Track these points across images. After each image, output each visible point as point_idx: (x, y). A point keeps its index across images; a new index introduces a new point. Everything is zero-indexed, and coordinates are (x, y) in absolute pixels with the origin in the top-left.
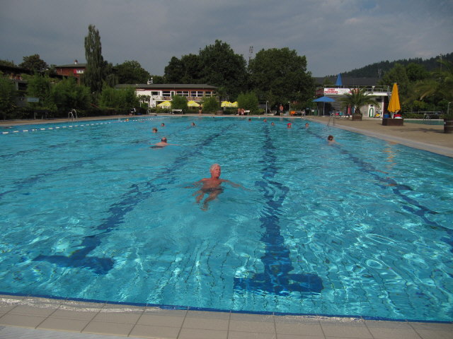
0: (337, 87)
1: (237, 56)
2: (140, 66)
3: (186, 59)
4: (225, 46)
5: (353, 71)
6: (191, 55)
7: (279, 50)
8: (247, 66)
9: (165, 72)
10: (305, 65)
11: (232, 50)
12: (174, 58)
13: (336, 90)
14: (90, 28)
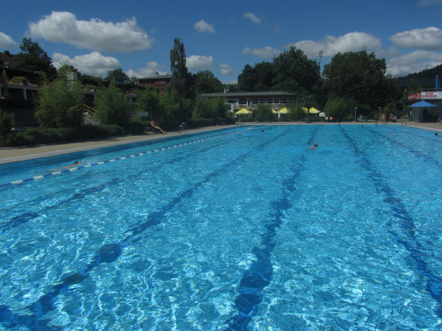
0: (434, 91)
1: (311, 62)
2: (213, 75)
3: (259, 66)
4: (300, 52)
5: (424, 71)
6: (263, 62)
7: (357, 54)
8: (321, 71)
9: (239, 80)
10: (385, 68)
11: (305, 56)
12: (247, 66)
13: (435, 93)
14: (176, 41)
